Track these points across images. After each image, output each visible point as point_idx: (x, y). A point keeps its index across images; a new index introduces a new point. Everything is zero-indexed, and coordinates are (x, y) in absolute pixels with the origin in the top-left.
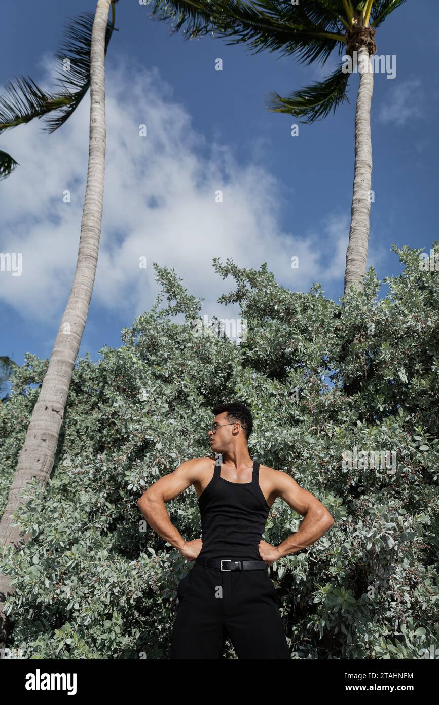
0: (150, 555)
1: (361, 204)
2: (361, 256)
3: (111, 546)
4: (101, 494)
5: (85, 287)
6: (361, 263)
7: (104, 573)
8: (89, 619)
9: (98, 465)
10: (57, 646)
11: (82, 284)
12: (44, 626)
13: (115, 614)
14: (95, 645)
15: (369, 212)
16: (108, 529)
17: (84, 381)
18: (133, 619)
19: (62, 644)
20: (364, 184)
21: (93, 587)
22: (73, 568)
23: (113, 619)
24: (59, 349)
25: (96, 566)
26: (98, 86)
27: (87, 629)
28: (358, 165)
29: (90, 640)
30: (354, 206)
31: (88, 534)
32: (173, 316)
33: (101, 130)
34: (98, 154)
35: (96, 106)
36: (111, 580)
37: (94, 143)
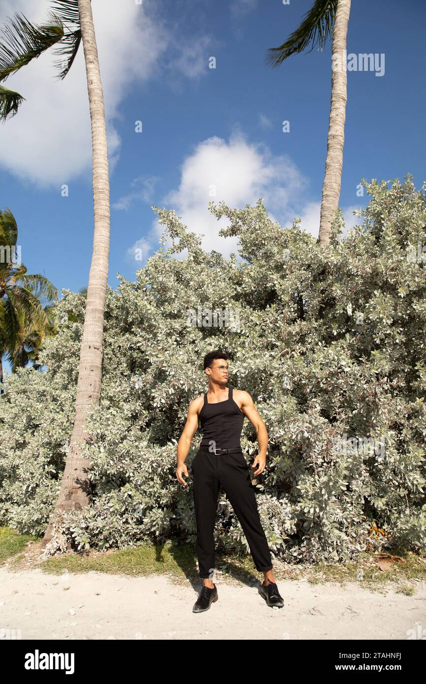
0: (173, 443)
1: (335, 140)
2: (333, 191)
3: (148, 437)
4: (138, 404)
5: (103, 245)
6: (334, 199)
7: (145, 455)
8: (140, 481)
9: (132, 385)
10: (124, 496)
11: (101, 242)
12: (114, 486)
13: (155, 478)
14: (146, 495)
15: (342, 147)
16: (145, 426)
17: (112, 310)
18: (168, 480)
19: (126, 495)
20: (338, 119)
21: (140, 463)
22: (126, 453)
23: (155, 481)
24: (92, 300)
25: (140, 452)
26: (90, 44)
27: (140, 486)
28: (333, 99)
29: (142, 492)
30: (330, 142)
31: (132, 433)
32: (178, 252)
33: (98, 91)
34: (98, 117)
35: (91, 66)
36: (151, 459)
37: (94, 106)
